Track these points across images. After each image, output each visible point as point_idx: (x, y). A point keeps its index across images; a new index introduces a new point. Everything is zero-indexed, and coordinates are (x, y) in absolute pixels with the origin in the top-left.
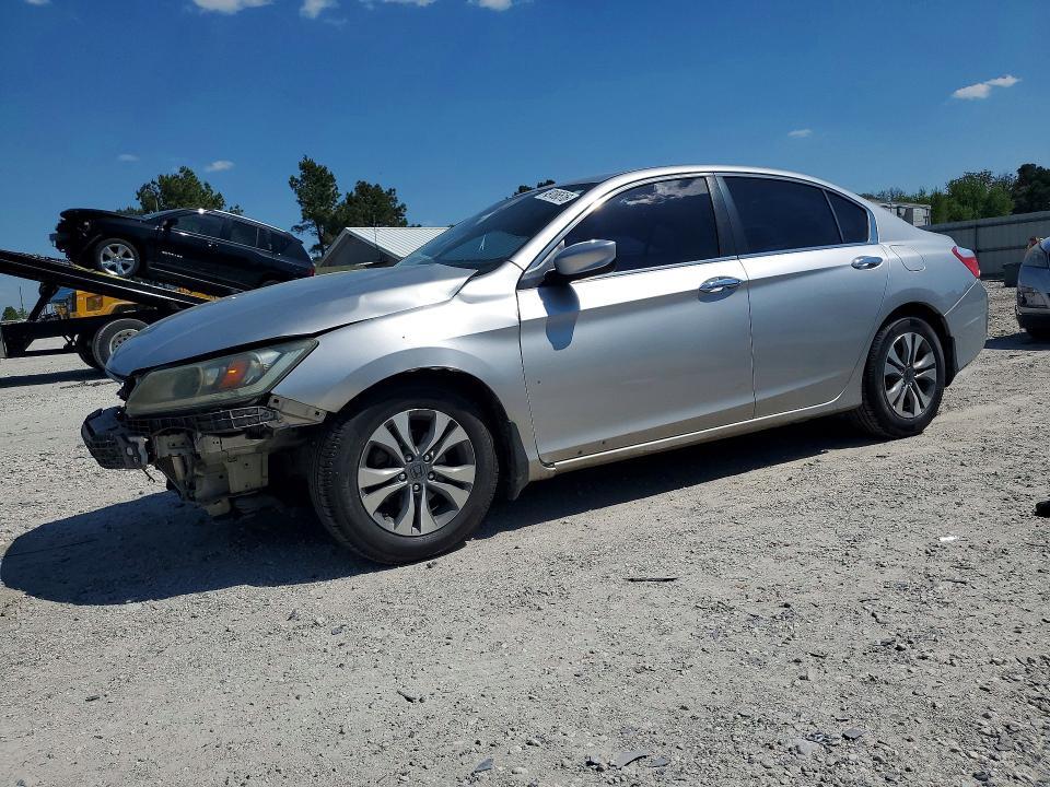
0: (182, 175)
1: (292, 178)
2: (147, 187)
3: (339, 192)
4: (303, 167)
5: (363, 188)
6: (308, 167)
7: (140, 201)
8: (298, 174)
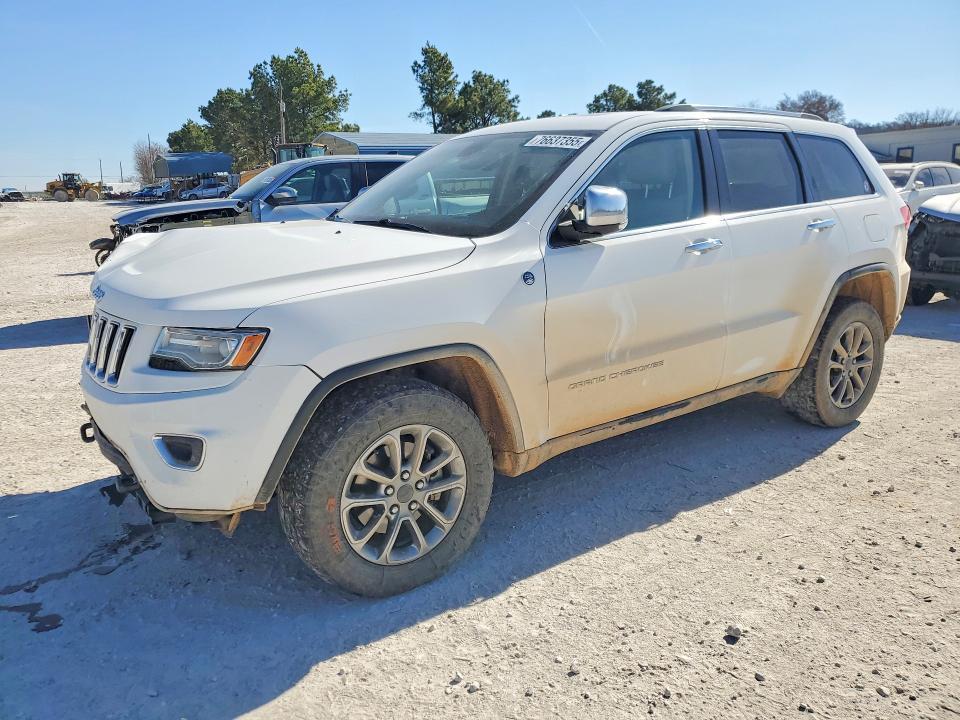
0: (296, 56)
1: (416, 63)
2: (259, 67)
3: (458, 80)
4: (425, 52)
5: (477, 77)
6: (429, 53)
7: (252, 80)
8: (420, 59)
